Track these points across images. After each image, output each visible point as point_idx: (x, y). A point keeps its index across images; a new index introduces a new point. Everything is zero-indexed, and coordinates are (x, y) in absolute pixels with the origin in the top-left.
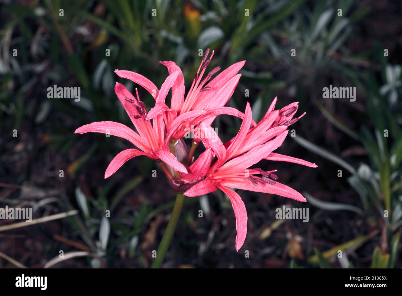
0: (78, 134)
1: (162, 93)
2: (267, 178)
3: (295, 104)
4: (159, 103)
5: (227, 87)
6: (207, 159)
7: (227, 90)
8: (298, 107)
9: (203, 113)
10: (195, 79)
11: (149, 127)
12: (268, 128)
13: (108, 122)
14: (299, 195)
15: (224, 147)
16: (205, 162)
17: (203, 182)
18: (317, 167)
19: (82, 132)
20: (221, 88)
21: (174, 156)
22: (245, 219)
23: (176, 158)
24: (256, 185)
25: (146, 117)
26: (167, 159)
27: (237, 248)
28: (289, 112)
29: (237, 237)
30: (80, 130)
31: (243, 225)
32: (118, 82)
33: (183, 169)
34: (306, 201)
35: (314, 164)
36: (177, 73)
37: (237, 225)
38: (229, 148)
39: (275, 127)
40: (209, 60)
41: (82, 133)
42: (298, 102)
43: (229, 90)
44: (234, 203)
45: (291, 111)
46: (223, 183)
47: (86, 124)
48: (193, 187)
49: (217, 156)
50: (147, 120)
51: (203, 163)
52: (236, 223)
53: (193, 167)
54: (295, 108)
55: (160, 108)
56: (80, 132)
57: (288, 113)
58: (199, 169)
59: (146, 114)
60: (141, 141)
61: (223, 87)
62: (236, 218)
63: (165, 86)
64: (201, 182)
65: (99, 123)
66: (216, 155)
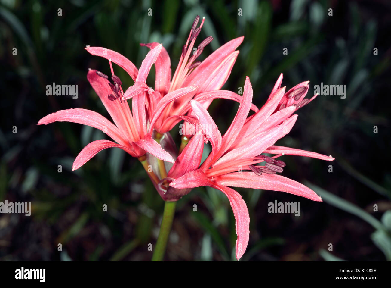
0: (43, 126)
1: (142, 71)
2: (273, 164)
3: (305, 83)
4: (139, 83)
5: (221, 67)
6: (198, 144)
7: (222, 71)
8: (309, 87)
9: (192, 89)
10: (182, 54)
11: (127, 112)
12: (273, 112)
13: (78, 109)
14: (312, 194)
15: (219, 132)
16: (196, 149)
17: (193, 173)
18: (334, 160)
19: (47, 122)
20: (215, 70)
21: (157, 143)
22: (247, 220)
23: (160, 145)
24: (260, 174)
25: (122, 97)
26: (149, 147)
27: (238, 256)
28: (298, 92)
29: (238, 242)
30: (44, 121)
31: (245, 228)
32: (92, 69)
33: (169, 158)
34: (322, 201)
35: (331, 156)
36: (160, 47)
37: (237, 227)
38: (225, 135)
39: (281, 110)
40: (198, 29)
41: (46, 124)
42: (309, 82)
43: (225, 71)
44: (233, 202)
45: (299, 91)
46: (219, 182)
47: (51, 113)
48: (181, 177)
49: (211, 142)
50: (124, 100)
51: (193, 151)
52: (236, 225)
53: (182, 158)
54: (305, 88)
55: (139, 87)
56: (44, 123)
57: (297, 94)
58: (189, 159)
59: (122, 93)
60: (119, 133)
61: (218, 68)
62: (236, 218)
63: (146, 64)
64: (192, 173)
65: (67, 111)
66: (209, 141)
